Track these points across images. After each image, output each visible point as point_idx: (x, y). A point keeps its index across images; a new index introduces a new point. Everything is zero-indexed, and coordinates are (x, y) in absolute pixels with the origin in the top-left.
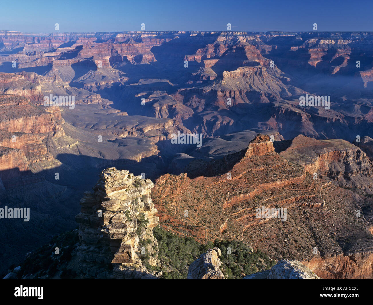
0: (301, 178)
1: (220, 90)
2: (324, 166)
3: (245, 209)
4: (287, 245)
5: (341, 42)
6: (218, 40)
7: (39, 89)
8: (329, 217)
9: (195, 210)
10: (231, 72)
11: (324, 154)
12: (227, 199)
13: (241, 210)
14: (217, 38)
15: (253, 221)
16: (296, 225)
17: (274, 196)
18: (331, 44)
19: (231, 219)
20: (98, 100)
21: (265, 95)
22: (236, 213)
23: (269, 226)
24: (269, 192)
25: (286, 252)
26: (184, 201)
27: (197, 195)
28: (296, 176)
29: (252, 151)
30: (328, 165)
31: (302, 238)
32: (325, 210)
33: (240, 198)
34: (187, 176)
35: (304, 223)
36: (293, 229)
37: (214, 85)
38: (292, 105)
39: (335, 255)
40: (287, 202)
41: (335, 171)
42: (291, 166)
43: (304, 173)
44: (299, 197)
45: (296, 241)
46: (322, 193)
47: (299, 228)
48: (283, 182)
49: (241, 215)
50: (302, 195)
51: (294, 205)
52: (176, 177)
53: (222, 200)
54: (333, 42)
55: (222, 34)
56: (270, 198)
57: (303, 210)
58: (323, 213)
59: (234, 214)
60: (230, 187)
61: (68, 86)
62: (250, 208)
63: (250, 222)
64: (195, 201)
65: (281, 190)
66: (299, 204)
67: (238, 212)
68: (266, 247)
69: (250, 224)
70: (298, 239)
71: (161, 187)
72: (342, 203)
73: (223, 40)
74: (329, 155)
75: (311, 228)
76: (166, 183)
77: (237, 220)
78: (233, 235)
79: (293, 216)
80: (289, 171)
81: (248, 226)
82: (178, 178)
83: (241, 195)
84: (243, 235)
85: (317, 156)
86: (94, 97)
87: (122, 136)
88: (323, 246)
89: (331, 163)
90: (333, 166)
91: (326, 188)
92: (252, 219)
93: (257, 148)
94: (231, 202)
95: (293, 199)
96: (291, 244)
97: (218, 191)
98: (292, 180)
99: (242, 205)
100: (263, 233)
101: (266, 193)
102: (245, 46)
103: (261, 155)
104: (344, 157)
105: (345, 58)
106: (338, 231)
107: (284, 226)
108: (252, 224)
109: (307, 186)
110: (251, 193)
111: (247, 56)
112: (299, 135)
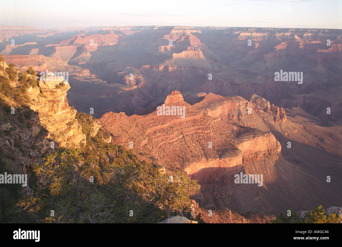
0: (199, 116)
1: (171, 66)
2: (225, 112)
3: (161, 134)
4: (186, 154)
5: (254, 34)
6: (172, 32)
7: (45, 66)
8: (214, 139)
9: (127, 132)
10: (178, 54)
11: (224, 105)
12: (150, 128)
13: (159, 134)
14: (171, 31)
15: (166, 140)
16: (193, 143)
17: (180, 127)
18: (248, 36)
19: (152, 139)
20: (87, 74)
21: (201, 69)
22: (155, 136)
23: (176, 143)
24: (178, 124)
25: (184, 158)
26: (121, 127)
27: (130, 125)
28: (196, 115)
29: (169, 100)
30: (228, 112)
31: (196, 150)
32: (212, 135)
33: (159, 127)
34: (125, 114)
35: (198, 142)
36: (191, 145)
37: (167, 62)
38: (218, 76)
39: (214, 159)
40: (189, 130)
41: (231, 115)
42: (193, 109)
43: (201, 114)
44: (196, 127)
45: (192, 152)
46: (212, 125)
47: (194, 145)
48: (187, 118)
49: (158, 137)
50: (199, 126)
51: (193, 132)
52: (117, 114)
53: (147, 128)
54: (249, 34)
55: (175, 28)
56: (178, 128)
57: (199, 135)
58: (210, 136)
59: (154, 136)
60: (153, 121)
61: (67, 64)
62: (165, 133)
63: (164, 141)
64: (129, 127)
65: (185, 123)
66: (196, 131)
67: (157, 135)
68: (172, 155)
69: (164, 142)
70: (194, 151)
71: (105, 119)
72: (225, 131)
73: (175, 32)
74: (228, 105)
75: (202, 145)
76: (109, 117)
77: (156, 140)
78: (150, 147)
79: (192, 138)
80: (192, 112)
81: (162, 143)
82: (118, 115)
83: (160, 126)
84: (159, 148)
85: (220, 106)
86: (85, 71)
87: (102, 97)
88: (208, 154)
89: (229, 111)
90: (230, 112)
91: (216, 122)
92: (165, 139)
93: (172, 99)
94: (152, 129)
95: (193, 128)
96: (188, 153)
97: (145, 123)
98: (193, 118)
99: (160, 131)
100: (171, 147)
101: (176, 124)
102: (189, 36)
103: (175, 103)
104: (237, 106)
105: (256, 45)
106: (218, 146)
107: (185, 143)
108: (165, 142)
109: (202, 121)
110: (165, 124)
111: (191, 43)
112: (210, 93)
